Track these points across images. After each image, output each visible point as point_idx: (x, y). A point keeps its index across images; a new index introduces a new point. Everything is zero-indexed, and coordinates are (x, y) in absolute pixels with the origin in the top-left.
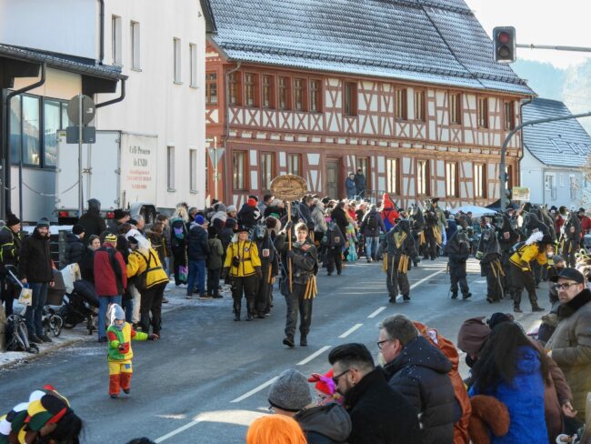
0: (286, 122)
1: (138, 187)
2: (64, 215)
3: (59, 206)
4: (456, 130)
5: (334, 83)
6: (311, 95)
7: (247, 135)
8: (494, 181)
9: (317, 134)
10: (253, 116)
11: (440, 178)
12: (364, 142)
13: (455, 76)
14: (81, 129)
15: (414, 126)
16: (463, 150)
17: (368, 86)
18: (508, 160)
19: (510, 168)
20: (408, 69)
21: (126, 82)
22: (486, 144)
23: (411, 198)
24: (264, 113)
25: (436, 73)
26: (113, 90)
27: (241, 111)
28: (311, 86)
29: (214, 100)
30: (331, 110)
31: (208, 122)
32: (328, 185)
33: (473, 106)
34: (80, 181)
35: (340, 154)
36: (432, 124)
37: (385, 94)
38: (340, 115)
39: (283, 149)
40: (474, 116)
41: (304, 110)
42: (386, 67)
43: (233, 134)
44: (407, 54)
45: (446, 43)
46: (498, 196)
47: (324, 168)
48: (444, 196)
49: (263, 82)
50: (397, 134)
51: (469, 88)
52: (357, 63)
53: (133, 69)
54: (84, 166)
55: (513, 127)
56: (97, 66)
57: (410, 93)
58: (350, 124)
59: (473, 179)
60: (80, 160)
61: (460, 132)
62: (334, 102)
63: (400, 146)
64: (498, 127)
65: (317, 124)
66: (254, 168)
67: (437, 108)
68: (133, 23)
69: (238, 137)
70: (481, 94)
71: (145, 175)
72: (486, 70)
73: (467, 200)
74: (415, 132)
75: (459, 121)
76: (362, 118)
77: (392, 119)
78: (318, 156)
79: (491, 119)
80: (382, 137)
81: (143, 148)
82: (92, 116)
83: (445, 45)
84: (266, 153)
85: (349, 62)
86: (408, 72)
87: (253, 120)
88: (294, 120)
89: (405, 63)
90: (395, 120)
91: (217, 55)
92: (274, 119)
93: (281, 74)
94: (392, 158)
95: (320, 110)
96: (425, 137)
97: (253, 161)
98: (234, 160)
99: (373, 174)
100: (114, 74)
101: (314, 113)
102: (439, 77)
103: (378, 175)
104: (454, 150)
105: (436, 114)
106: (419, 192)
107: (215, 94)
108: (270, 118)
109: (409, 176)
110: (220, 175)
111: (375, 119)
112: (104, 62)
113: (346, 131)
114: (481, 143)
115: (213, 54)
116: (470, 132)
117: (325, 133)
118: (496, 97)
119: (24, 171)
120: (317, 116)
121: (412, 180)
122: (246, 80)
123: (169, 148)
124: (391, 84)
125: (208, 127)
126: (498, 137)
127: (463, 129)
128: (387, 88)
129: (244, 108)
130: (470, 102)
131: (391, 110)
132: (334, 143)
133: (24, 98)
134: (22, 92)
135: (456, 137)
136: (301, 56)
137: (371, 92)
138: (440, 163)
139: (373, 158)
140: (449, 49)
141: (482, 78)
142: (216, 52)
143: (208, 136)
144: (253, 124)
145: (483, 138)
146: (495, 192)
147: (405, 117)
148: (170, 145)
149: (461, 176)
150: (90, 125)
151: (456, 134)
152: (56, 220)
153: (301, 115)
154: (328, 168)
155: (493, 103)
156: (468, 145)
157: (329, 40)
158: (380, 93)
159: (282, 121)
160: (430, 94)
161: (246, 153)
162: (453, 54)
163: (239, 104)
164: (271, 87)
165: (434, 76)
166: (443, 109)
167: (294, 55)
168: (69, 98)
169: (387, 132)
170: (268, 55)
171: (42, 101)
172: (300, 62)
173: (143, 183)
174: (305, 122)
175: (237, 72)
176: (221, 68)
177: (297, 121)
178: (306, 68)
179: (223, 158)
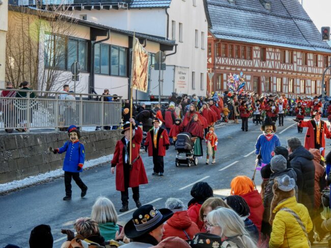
0: (238, 63)
1: (181, 87)
2: (153, 98)
3: (151, 94)
4: (305, 67)
5: (257, 48)
6: (248, 53)
7: (222, 68)
8: (319, 87)
9: (250, 68)
10: (225, 61)
11: (298, 86)
12: (268, 71)
13: (305, 46)
14: (160, 64)
15: (288, 65)
16: (307, 75)
17: (270, 50)
18: (325, 79)
19: (326, 82)
21: (177, 46)
22: (317, 72)
24: (229, 59)
25: (297, 45)
26: (172, 50)
27: (220, 58)
28: (248, 49)
29: (210, 54)
30: (255, 59)
31: (208, 63)
32: (254, 88)
33: (312, 58)
34: (159, 85)
35: (259, 76)
36: (295, 64)
37: (277, 53)
38: (259, 61)
40: (312, 62)
41: (245, 58)
42: (277, 42)
43: (217, 67)
44: (286, 37)
45: (301, 33)
46: (321, 94)
47: (252, 81)
48: (299, 93)
49: (229, 48)
50: (281, 69)
51: (310, 51)
52: (266, 40)
53: (180, 41)
54: (161, 79)
55: (327, 66)
56: (166, 40)
57: (287, 52)
58: (263, 64)
59: (311, 87)
60: (159, 77)
62: (257, 55)
63: (282, 73)
64: (322, 66)
65: (250, 64)
66: (225, 81)
67: (297, 58)
68: (180, 24)
69: (219, 69)
70: (315, 53)
71: (184, 83)
72: (317, 44)
73: (309, 95)
74: (288, 68)
75: (306, 63)
76: (268, 62)
77: (279, 62)
78: (250, 76)
79: (319, 63)
80: (275, 69)
81: (183, 72)
82: (165, 59)
85: (263, 40)
86: (286, 44)
87: (225, 62)
88: (241, 62)
89: (285, 40)
90: (281, 63)
91: (211, 36)
92: (233, 62)
93: (236, 44)
94: (279, 78)
95: (251, 59)
96: (292, 70)
97: (225, 78)
98: (217, 78)
99: (272, 84)
100: (172, 44)
101: (249, 60)
102: (299, 46)
104: (304, 75)
105: (297, 60)
106: (290, 91)
107: (210, 52)
108: (231, 61)
109: (286, 85)
111: (273, 62)
112: (169, 39)
113: (261, 67)
114: (314, 72)
116: (310, 68)
117: (253, 68)
118: (321, 54)
121: (287, 87)
122: (223, 46)
123: (193, 72)
124: (279, 49)
126: (321, 70)
127: (307, 67)
128: (278, 50)
129: (222, 57)
130: (310, 56)
131: (279, 59)
132: (257, 71)
135: (305, 70)
136: (244, 37)
137: (272, 52)
138: (298, 80)
139: (272, 78)
140: (303, 35)
141: (315, 47)
142: (211, 35)
143: (208, 68)
144: (225, 64)
145: (315, 70)
146: (320, 92)
147: (284, 62)
149: (306, 85)
150: (163, 63)
153: (244, 60)
154: (254, 81)
155: (319, 56)
156: (310, 73)
157: (255, 31)
158: (275, 52)
159: (236, 62)
160: (295, 53)
161: (222, 75)
162: (304, 37)
163: (220, 56)
164: (232, 49)
166: (300, 59)
167: (241, 37)
168: (156, 53)
169: (277, 68)
170: (232, 37)
172: (244, 40)
173: (183, 86)
174: (245, 63)
175: (219, 44)
176: (213, 42)
177: (242, 63)
178: (246, 42)
179: (213, 77)
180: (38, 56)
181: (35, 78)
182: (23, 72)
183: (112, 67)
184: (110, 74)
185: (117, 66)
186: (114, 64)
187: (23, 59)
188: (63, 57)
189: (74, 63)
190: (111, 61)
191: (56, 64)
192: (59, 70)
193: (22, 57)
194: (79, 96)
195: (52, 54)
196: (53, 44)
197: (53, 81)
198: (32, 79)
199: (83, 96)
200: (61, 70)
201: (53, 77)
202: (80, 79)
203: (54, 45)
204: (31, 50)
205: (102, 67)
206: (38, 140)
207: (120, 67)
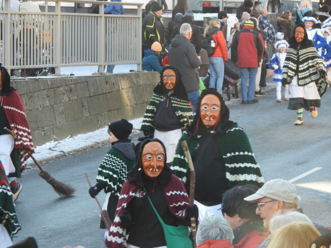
152: (201, 9)
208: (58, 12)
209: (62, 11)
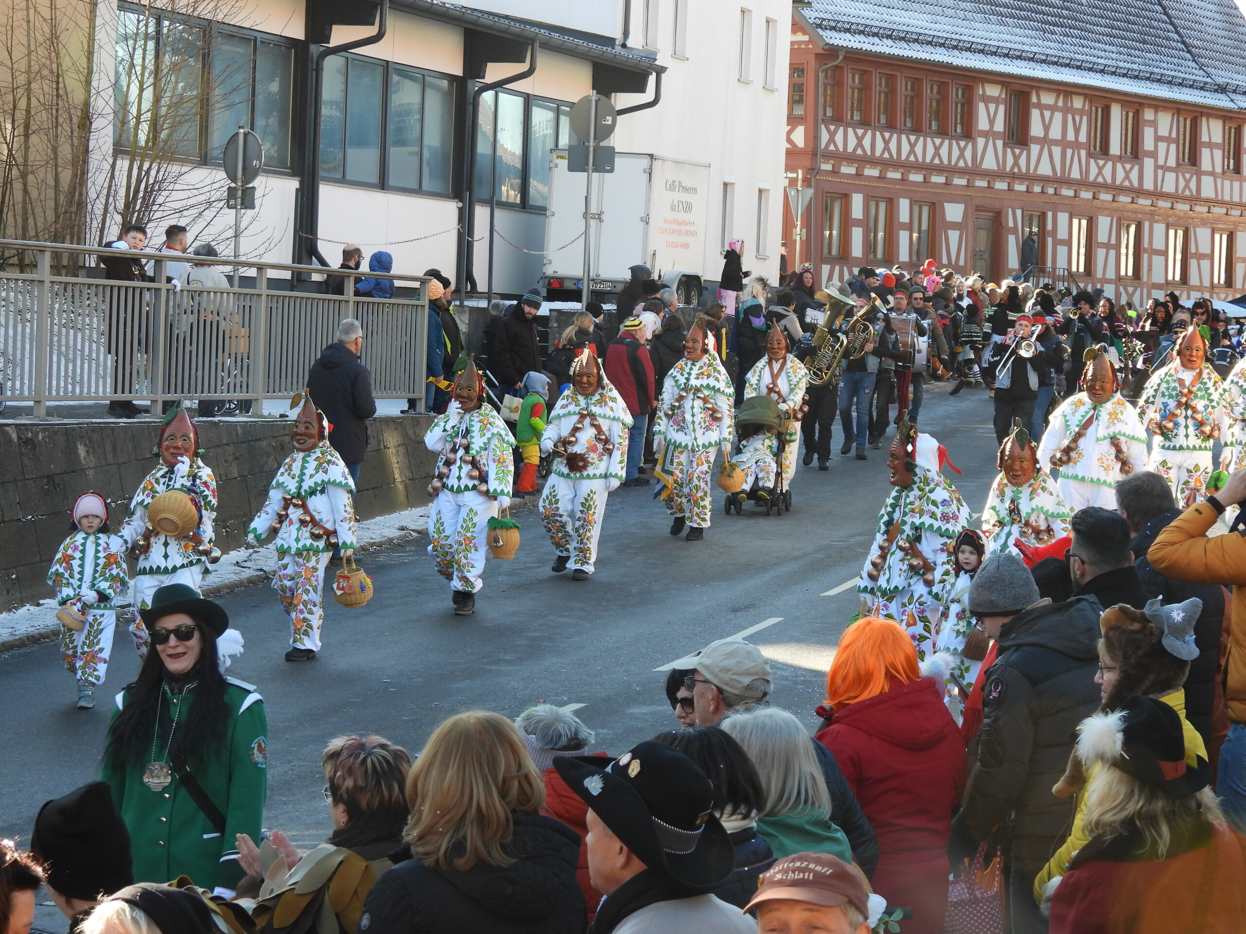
0: (912, 151)
1: (675, 245)
2: (557, 286)
3: (549, 271)
4: (1188, 176)
5: (993, 91)
6: (954, 111)
7: (848, 170)
9: (962, 172)
10: (860, 140)
11: (1158, 252)
12: (1037, 189)
13: (1191, 86)
14: (591, 149)
15: (1119, 165)
16: (1198, 209)
17: (1048, 99)
20: (1113, 73)
21: (664, 76)
22: (1236, 199)
23: (1109, 281)
24: (878, 133)
25: (1159, 81)
26: (641, 88)
27: (841, 129)
28: (955, 94)
29: (799, 111)
30: (986, 134)
31: (789, 146)
32: (975, 255)
33: (1217, 138)
34: (586, 232)
35: (998, 206)
36: (1148, 163)
37: (1074, 111)
38: (1000, 143)
39: (905, 194)
40: (1218, 154)
41: (943, 132)
42: (1079, 68)
43: (827, 167)
44: (1114, 49)
45: (1177, 32)
47: (970, 227)
48: (1163, 281)
49: (878, 85)
50: (1091, 179)
51: (1213, 108)
52: (1031, 59)
53: (675, 55)
54: (593, 209)
56: (618, 49)
57: (1116, 112)
58: (1016, 158)
59: (1211, 257)
60: (587, 199)
61: (1195, 176)
62: (992, 122)
63: (1094, 198)
65: (962, 156)
66: (858, 223)
67: (1158, 139)
69: (835, 172)
70: (1231, 118)
71: (688, 228)
72: (1241, 80)
74: (1120, 175)
75: (1194, 159)
76: (1035, 149)
77: (1083, 153)
78: (961, 207)
80: (1067, 182)
81: (687, 183)
82: (611, 128)
83: (1176, 37)
84: (877, 199)
85: (1019, 57)
86: (1113, 78)
87: (860, 144)
88: (925, 148)
89: (1110, 62)
90: (1090, 155)
91: (806, 38)
92: (893, 146)
94: (1080, 217)
95: (968, 134)
96: (1136, 184)
97: (857, 210)
98: (827, 210)
99: (1050, 241)
100: (645, 63)
101: (958, 139)
102: (1165, 87)
103: (1057, 242)
104: (1182, 207)
105: (1156, 146)
106: (1123, 273)
107: (800, 101)
108: (886, 142)
109: (1107, 246)
110: (804, 231)
111: (1057, 151)
112: (630, 43)
113: (1008, 169)
114: (1227, 198)
115: (801, 37)
116: (1211, 178)
117: (974, 172)
119: (498, 213)
120: (962, 143)
121: (1112, 253)
122: (852, 80)
123: (726, 185)
124: (1086, 96)
125: (789, 153)
127: (1199, 174)
128: (1078, 103)
129: (847, 125)
130: (1213, 131)
131: (1083, 138)
132: (989, 187)
133: (501, 95)
134: (498, 86)
135: (1187, 186)
136: (942, 45)
137: (1053, 109)
138: (1159, 228)
139: (1050, 215)
140: (1183, 42)
141: (1234, 91)
142: (805, 33)
143: (789, 168)
144: (859, 152)
145: (1231, 190)
147: (1105, 149)
148: (727, 181)
149: (1193, 250)
150: (603, 144)
151: (1187, 182)
152: (544, 293)
153: (938, 141)
154: (978, 228)
156: (1207, 201)
157: (988, 22)
158: (1066, 110)
159: (906, 148)
160: (1148, 114)
161: (846, 199)
162: (1189, 52)
163: (838, 119)
164: (891, 92)
165: (1155, 85)
166: (1168, 140)
167: (930, 43)
168: (575, 99)
169: (1075, 174)
170: (889, 42)
171: (528, 101)
172: (940, 56)
173: (683, 239)
174: (944, 152)
175: (837, 67)
176: (812, 60)
177: (930, 150)
178: (949, 66)
179: (809, 207)
180: (87, 104)
181: (72, 192)
182: (25, 164)
183: (394, 152)
184: (382, 185)
185: (416, 149)
186: (402, 143)
187: (28, 111)
188: (191, 108)
189: (235, 136)
190: (391, 127)
191: (163, 135)
192: (172, 160)
193: (22, 104)
194: (252, 272)
195: (148, 94)
196: (150, 55)
197: (147, 205)
198: (62, 197)
199: (272, 274)
200: (183, 162)
201: (149, 192)
202: (257, 202)
203: (157, 56)
204: (58, 77)
205: (351, 153)
206: (82, 451)
207: (426, 154)
208: (263, 289)
209: (269, 287)
